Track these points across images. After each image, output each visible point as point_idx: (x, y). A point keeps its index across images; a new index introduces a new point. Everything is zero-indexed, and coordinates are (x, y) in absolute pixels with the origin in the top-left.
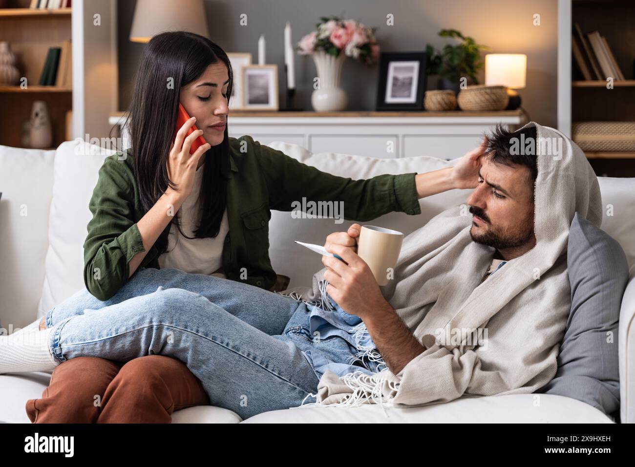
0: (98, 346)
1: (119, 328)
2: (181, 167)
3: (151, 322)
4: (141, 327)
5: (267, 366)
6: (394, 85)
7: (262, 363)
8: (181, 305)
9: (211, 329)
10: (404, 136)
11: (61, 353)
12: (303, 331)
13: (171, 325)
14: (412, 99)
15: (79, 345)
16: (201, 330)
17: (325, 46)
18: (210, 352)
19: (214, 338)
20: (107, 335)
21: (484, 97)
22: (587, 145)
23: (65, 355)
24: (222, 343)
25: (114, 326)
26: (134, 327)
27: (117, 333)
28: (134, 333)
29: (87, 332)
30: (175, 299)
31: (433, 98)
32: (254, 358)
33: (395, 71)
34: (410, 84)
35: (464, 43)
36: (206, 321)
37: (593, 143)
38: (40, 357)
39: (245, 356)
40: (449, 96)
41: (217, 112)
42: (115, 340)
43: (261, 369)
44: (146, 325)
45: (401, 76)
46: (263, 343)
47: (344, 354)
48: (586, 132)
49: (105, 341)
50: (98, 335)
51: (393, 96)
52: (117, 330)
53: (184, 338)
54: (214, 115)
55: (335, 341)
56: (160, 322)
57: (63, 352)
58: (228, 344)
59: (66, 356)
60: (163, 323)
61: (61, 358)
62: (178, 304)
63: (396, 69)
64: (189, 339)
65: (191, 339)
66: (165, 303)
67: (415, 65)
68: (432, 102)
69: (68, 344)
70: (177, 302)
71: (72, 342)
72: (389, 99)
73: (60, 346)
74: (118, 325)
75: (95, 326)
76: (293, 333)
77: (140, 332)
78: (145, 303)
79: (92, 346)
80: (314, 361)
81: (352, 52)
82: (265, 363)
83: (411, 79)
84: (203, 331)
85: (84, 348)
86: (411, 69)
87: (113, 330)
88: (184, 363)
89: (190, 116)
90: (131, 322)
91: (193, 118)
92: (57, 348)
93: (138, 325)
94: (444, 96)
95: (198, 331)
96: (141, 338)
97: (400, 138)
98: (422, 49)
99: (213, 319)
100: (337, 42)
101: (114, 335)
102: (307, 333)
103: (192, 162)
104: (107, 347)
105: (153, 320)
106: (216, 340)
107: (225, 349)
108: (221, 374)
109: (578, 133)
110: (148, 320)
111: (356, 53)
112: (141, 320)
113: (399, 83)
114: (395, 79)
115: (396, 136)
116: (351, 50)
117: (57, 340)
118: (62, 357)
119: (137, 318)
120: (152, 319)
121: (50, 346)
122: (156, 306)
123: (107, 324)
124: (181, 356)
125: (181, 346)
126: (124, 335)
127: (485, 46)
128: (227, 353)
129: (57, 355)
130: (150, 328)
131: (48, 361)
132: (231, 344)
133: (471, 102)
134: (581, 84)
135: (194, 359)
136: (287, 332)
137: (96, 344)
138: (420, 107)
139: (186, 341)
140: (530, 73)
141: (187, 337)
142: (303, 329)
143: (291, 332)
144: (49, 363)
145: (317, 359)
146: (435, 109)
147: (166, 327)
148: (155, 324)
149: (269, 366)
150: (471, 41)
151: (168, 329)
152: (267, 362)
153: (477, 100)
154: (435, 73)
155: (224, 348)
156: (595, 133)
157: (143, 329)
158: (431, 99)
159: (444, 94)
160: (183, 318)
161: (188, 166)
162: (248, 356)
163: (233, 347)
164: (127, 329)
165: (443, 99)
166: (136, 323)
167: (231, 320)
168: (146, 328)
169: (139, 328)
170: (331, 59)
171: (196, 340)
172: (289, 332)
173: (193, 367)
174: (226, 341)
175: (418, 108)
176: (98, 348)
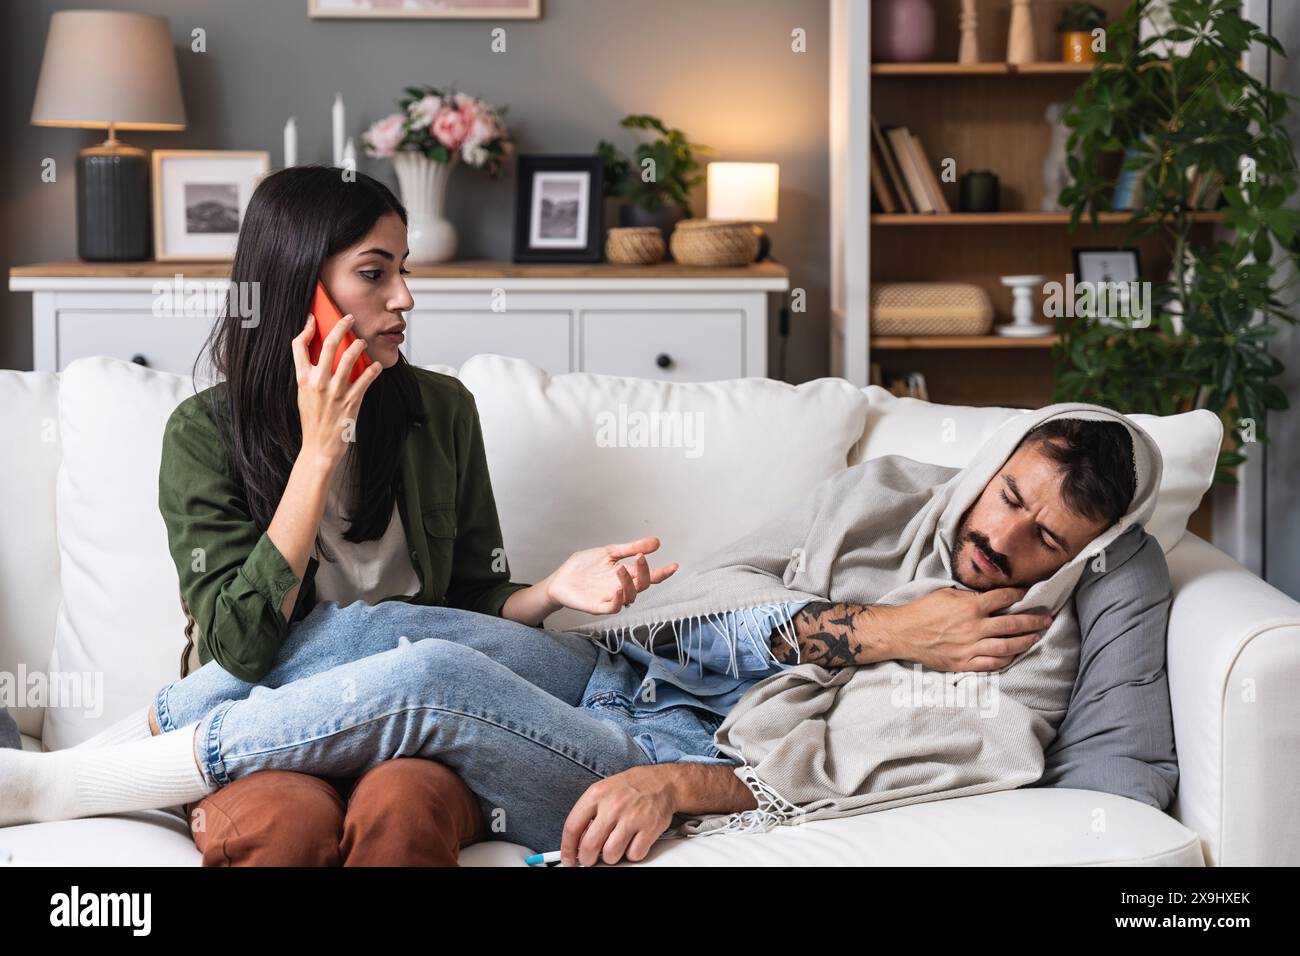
0: (299, 753)
1: (342, 719)
2: (333, 406)
3: (404, 704)
4: (385, 714)
5: (594, 767)
6: (545, 214)
7: (586, 761)
8: (454, 670)
9: (505, 709)
10: (583, 312)
11: (223, 773)
12: (618, 701)
13: (440, 707)
14: (580, 241)
15: (264, 755)
16: (490, 711)
17: (422, 142)
18: (505, 749)
19: (512, 725)
20: (319, 733)
21: (723, 242)
22: (894, 325)
23: (229, 775)
24: (524, 732)
25: (333, 715)
26: (371, 716)
27: (339, 729)
28: (370, 725)
29: (277, 731)
30: (442, 661)
31: (624, 241)
32: (575, 755)
33: (546, 186)
34: (575, 213)
35: (666, 139)
36: (496, 696)
37: (904, 322)
38: (178, 781)
39: (561, 752)
40: (653, 239)
41: (391, 305)
42: (331, 742)
43: (584, 772)
44: (395, 710)
45: (557, 198)
46: (582, 726)
47: (700, 738)
48: (891, 303)
49: (314, 744)
50: (299, 734)
51: (544, 235)
52: (338, 723)
53: (462, 728)
54: (386, 310)
55: (677, 715)
56: (422, 702)
57: (229, 769)
58: (533, 734)
59: (233, 776)
60: (425, 705)
61: (222, 780)
62: (449, 670)
63: (547, 185)
64: (470, 729)
65: (474, 729)
66: (427, 669)
67: (583, 179)
68: (625, 250)
69: (239, 755)
70: (446, 666)
71: (247, 749)
72: (537, 241)
73: (222, 759)
74: (340, 714)
75: (294, 717)
76: (604, 705)
77: (381, 723)
78: (390, 671)
79: (287, 754)
80: (657, 753)
81: (474, 156)
82: (591, 762)
83: (575, 205)
84: (493, 713)
85: (271, 760)
86: (576, 186)
87: (331, 723)
88: (454, 770)
89: (342, 314)
90: (366, 707)
91: (348, 317)
92: (218, 764)
93: (379, 711)
94: (646, 238)
95: (484, 715)
96: (382, 733)
97: (576, 316)
98: (590, 150)
99: (505, 692)
100: (445, 138)
101: (332, 732)
102: (624, 703)
103: (353, 397)
104: (318, 754)
105: (408, 701)
106: (515, 728)
107: (529, 743)
108: (520, 786)
109: (878, 304)
110: (398, 702)
111: (481, 157)
112: (387, 702)
113: (554, 212)
114: (546, 204)
115: (570, 312)
116: (473, 153)
117: (216, 748)
118: (226, 778)
119: (378, 699)
120: (405, 699)
121: (200, 761)
122: (412, 675)
123: (318, 713)
124: (454, 759)
125: (456, 744)
126: (351, 731)
127: (704, 147)
128: (532, 749)
129: (217, 776)
130: (402, 716)
131: (192, 787)
132: (538, 733)
133: (699, 251)
134: (884, 219)
135: (478, 762)
136: (590, 704)
137: (296, 749)
138: (596, 256)
139: (466, 733)
140: (785, 196)
141: (467, 726)
142: (618, 696)
143: (597, 703)
144: (197, 789)
145: (662, 750)
146: (630, 262)
147: (432, 710)
148: (412, 707)
149: (598, 766)
150: (678, 137)
151: (435, 714)
152: (594, 759)
153: (711, 247)
154: (617, 194)
155: (526, 741)
156: (906, 304)
157: (387, 718)
158: (621, 243)
159: (645, 234)
160: (460, 692)
161: (347, 405)
162: (565, 752)
163: (542, 738)
164: (357, 720)
165: (643, 243)
166: (376, 709)
167: (530, 689)
168: (393, 717)
169: (381, 716)
170: (428, 166)
171: (482, 731)
172: (595, 704)
173: (474, 777)
174: (530, 728)
175: (592, 258)
176: (299, 756)
